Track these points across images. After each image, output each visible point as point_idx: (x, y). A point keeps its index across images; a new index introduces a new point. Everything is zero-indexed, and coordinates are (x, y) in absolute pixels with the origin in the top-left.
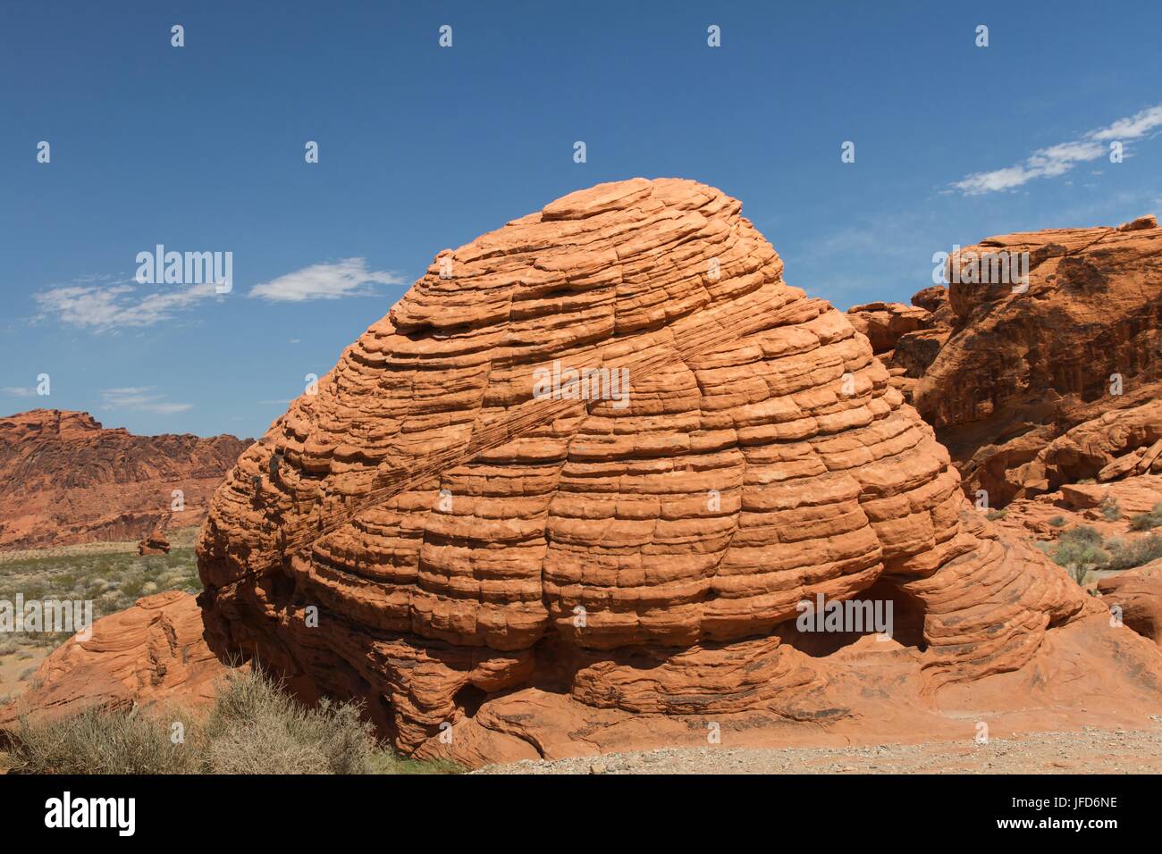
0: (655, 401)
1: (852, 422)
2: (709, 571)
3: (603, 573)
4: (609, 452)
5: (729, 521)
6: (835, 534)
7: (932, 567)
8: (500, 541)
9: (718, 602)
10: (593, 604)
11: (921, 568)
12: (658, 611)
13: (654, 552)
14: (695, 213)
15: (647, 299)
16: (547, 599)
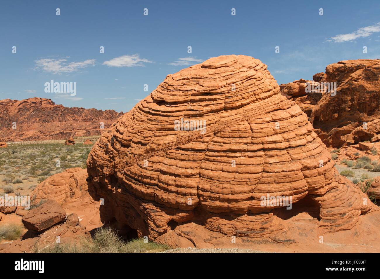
0: (237, 133)
1: (300, 144)
2: (252, 191)
3: (217, 189)
4: (221, 149)
5: (259, 175)
6: (293, 181)
7: (324, 193)
8: (184, 176)
9: (254, 201)
10: (214, 199)
11: (320, 193)
12: (234, 203)
13: (234, 184)
14: (252, 70)
15: (235, 99)
16: (199, 196)
